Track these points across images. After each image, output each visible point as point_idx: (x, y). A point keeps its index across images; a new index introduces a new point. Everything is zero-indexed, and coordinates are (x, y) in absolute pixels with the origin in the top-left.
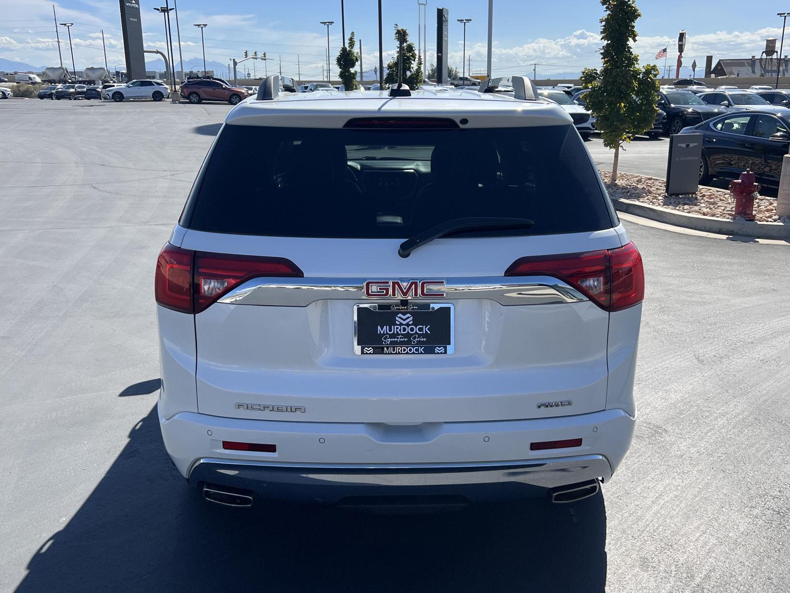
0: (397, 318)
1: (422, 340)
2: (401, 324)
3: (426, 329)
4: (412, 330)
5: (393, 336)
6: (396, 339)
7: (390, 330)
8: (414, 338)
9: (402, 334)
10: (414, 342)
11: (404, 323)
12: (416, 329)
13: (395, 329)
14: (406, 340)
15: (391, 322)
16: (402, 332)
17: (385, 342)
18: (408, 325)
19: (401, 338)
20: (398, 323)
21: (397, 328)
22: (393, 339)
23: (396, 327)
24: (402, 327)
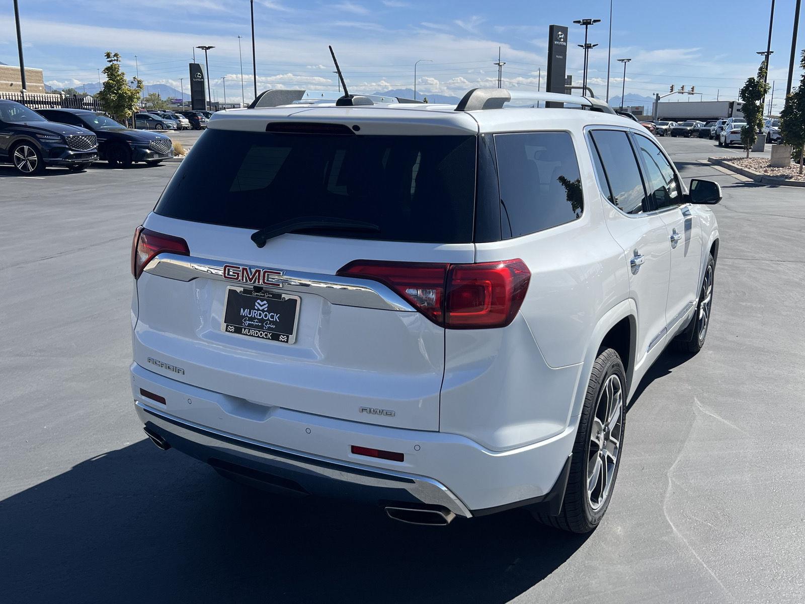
0: (256, 304)
1: (272, 326)
2: (258, 310)
3: (276, 317)
4: (266, 316)
5: (251, 319)
6: (252, 323)
7: (250, 314)
8: (266, 324)
9: (258, 319)
10: (266, 328)
11: (261, 308)
12: (269, 316)
13: (254, 313)
14: (260, 324)
15: (252, 307)
16: (258, 317)
17: (244, 324)
18: (263, 311)
19: (257, 322)
20: (256, 308)
21: (255, 313)
22: (250, 322)
23: (254, 311)
24: (259, 312)
